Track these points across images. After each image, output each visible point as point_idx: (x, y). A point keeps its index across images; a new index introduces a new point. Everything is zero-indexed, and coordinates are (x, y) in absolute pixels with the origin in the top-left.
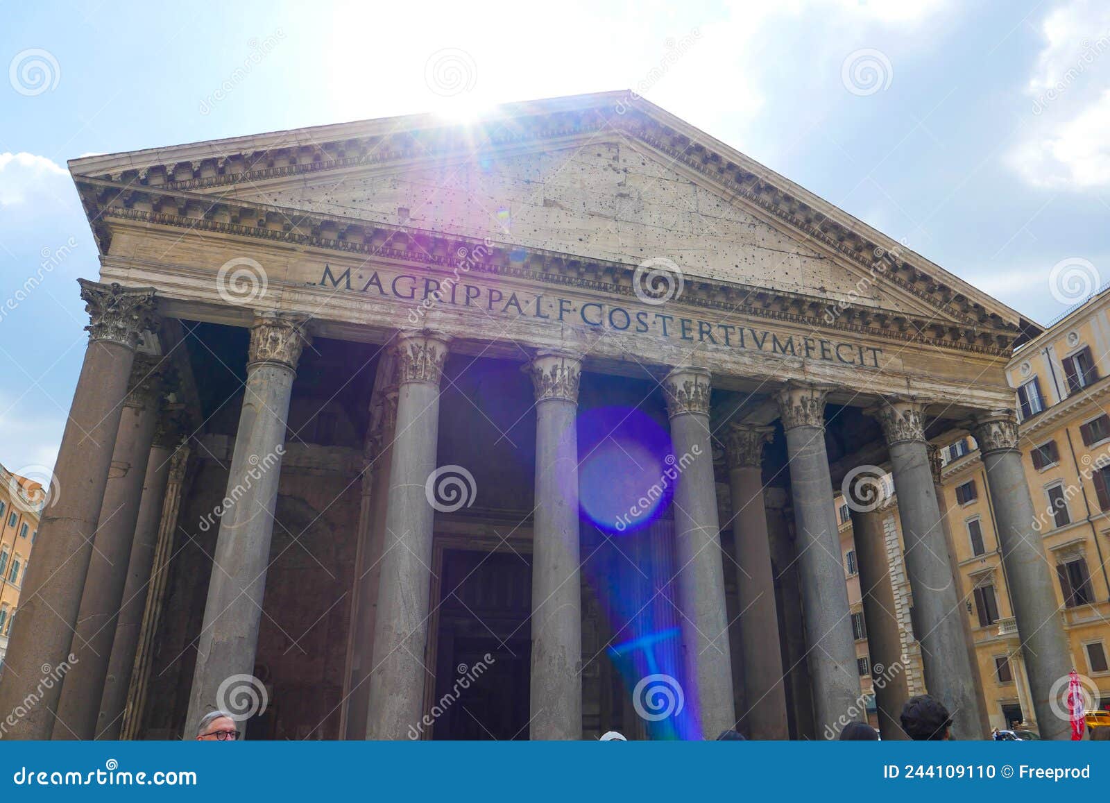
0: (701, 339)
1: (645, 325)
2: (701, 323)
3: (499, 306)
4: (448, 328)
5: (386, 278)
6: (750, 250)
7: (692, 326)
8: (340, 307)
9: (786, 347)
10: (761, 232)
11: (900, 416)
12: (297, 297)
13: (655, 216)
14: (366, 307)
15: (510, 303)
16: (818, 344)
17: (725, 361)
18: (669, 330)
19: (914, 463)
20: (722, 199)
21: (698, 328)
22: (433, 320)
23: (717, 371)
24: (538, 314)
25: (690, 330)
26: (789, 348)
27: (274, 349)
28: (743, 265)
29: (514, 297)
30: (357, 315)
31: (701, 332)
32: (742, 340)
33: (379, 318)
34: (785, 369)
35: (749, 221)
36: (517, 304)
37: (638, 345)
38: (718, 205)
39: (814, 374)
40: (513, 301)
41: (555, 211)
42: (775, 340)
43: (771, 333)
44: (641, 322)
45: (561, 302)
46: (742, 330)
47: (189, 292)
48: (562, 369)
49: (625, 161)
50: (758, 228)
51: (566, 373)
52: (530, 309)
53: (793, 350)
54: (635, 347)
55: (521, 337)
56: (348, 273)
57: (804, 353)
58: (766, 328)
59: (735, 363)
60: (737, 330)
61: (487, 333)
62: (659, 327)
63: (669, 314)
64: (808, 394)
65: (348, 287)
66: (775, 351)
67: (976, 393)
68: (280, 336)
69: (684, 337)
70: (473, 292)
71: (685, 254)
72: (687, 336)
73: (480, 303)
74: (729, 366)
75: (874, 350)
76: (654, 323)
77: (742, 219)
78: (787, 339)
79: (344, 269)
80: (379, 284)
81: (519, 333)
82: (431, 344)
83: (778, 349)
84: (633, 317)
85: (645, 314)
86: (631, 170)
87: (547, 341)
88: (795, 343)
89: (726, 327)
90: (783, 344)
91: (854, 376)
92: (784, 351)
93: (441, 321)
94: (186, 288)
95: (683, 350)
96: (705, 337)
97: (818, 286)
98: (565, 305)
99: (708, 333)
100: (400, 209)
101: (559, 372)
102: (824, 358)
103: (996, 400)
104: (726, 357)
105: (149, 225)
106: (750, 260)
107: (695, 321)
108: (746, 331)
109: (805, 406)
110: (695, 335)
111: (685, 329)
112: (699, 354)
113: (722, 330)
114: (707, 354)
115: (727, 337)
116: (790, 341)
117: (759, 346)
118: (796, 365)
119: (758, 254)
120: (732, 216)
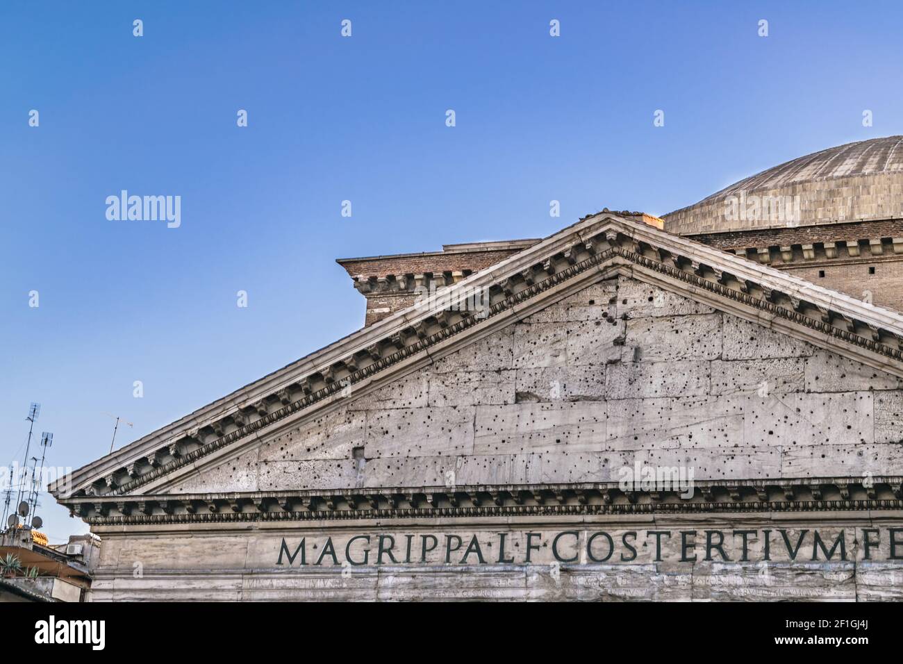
0: (708, 558)
1: (633, 549)
2: (709, 534)
3: (457, 556)
4: (402, 595)
5: (340, 542)
6: (794, 401)
7: (697, 540)
8: (295, 589)
9: (833, 549)
10: (816, 366)
12: (255, 584)
13: (658, 381)
14: (320, 584)
15: (470, 550)
16: (886, 536)
17: (737, 587)
18: (664, 551)
20: (760, 326)
21: (704, 541)
22: (386, 588)
24: (502, 559)
25: (694, 546)
26: (838, 550)
28: (782, 430)
29: (475, 540)
30: (311, 595)
31: (709, 546)
32: (767, 549)
33: (332, 594)
34: (826, 585)
35: (798, 353)
36: (478, 551)
37: (619, 581)
38: (752, 339)
39: (870, 587)
40: (474, 547)
41: (529, 406)
42: (817, 539)
43: (812, 530)
44: (627, 546)
45: (529, 535)
46: (767, 533)
49: (625, 302)
50: (810, 361)
52: (492, 554)
53: (843, 553)
54: (615, 585)
55: (480, 594)
56: (302, 545)
57: (861, 554)
58: (803, 527)
59: (751, 586)
60: (761, 535)
61: (442, 595)
62: (652, 548)
63: (665, 529)
65: (303, 562)
66: (815, 557)
69: (684, 559)
70: (430, 542)
71: (694, 430)
72: (689, 556)
73: (437, 556)
74: (743, 591)
76: (645, 545)
77: (788, 352)
78: (835, 536)
79: (299, 540)
80: (333, 553)
81: (477, 588)
83: (821, 554)
84: (618, 541)
85: (634, 534)
86: (632, 314)
87: (509, 593)
88: (849, 539)
89: (744, 534)
90: (829, 544)
92: (829, 555)
93: (394, 588)
95: (679, 578)
96: (714, 552)
97: (898, 438)
98: (535, 541)
99: (719, 546)
100: (355, 449)
102: (893, 556)
104: (739, 580)
105: (125, 528)
106: (793, 418)
107: (702, 532)
108: (775, 534)
110: (700, 552)
111: (686, 546)
112: (700, 581)
113: (739, 540)
114: (713, 580)
115: (745, 550)
116: (841, 539)
117: (793, 555)
118: (843, 576)
119: (807, 403)
120: (773, 351)
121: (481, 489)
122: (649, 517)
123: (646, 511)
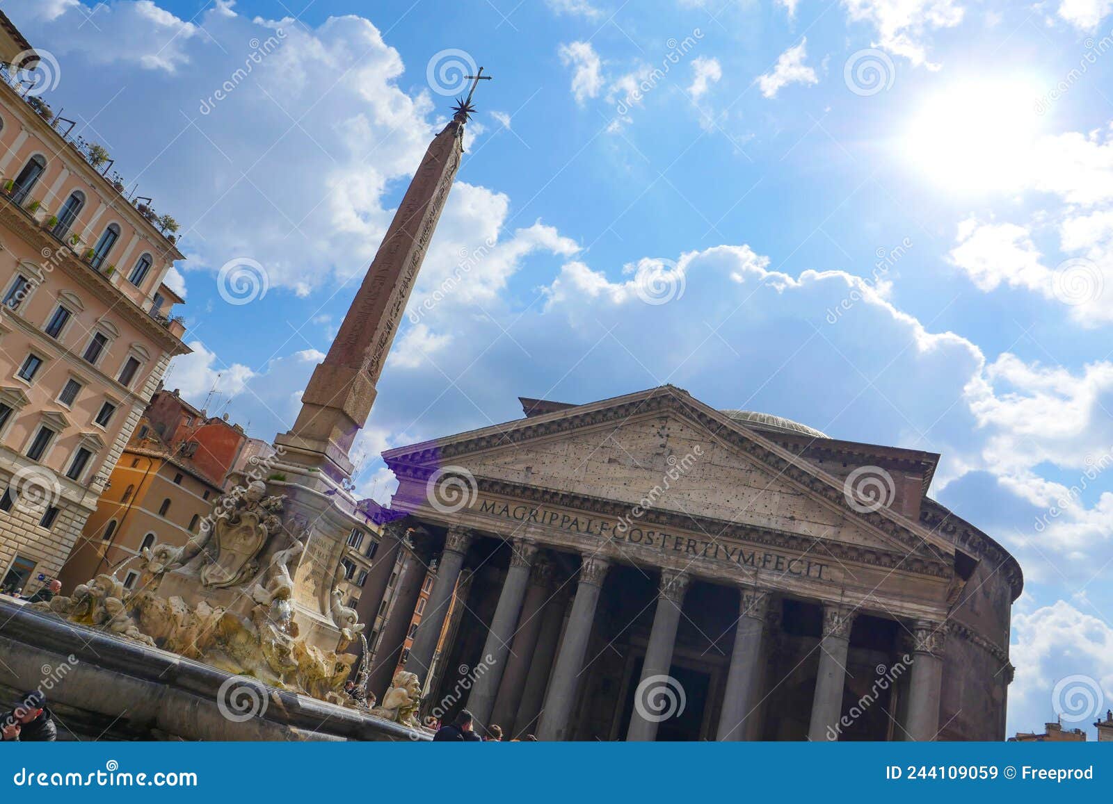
0: (687, 551)
1: (651, 540)
2: (690, 540)
3: (566, 525)
4: (536, 537)
5: (512, 508)
6: (742, 489)
7: (683, 542)
8: (487, 524)
9: (748, 560)
10: (755, 476)
11: (828, 615)
12: (468, 517)
14: (498, 524)
15: (573, 524)
16: (774, 559)
17: (699, 567)
18: (666, 544)
19: (828, 651)
20: (731, 452)
21: (687, 543)
22: (530, 532)
23: (693, 572)
24: (588, 531)
25: (681, 544)
26: (750, 560)
27: (453, 544)
28: (733, 501)
29: (576, 520)
30: (493, 528)
31: (688, 546)
32: (716, 553)
33: (503, 530)
34: (743, 575)
35: (748, 468)
36: (577, 525)
37: (643, 553)
38: (727, 457)
39: (763, 580)
40: (575, 523)
41: (615, 465)
42: (741, 553)
43: (740, 549)
44: (649, 537)
45: (603, 523)
46: (717, 545)
47: (424, 514)
48: (592, 565)
49: (669, 429)
50: (753, 473)
51: (593, 567)
52: (584, 528)
53: (753, 562)
54: (640, 554)
55: (574, 544)
56: (494, 505)
57: (761, 564)
58: (735, 546)
59: (705, 568)
61: (555, 541)
62: (660, 541)
63: (669, 534)
64: (752, 593)
65: (493, 513)
66: (739, 562)
67: (906, 605)
68: (457, 538)
69: (675, 549)
70: (555, 516)
71: (692, 492)
72: (678, 548)
73: (557, 523)
74: (701, 570)
75: (821, 565)
76: (658, 539)
77: (743, 467)
78: (750, 554)
79: (493, 502)
80: (507, 511)
81: (573, 542)
82: (525, 546)
83: (742, 560)
84: (645, 535)
85: (653, 533)
86: (671, 435)
87: (588, 547)
88: (757, 556)
89: (706, 544)
90: (747, 557)
91: (797, 583)
92: (746, 562)
93: (534, 533)
94: (422, 511)
95: (671, 557)
96: (690, 549)
97: (789, 515)
98: (605, 526)
99: (693, 547)
100: (527, 468)
101: (590, 566)
102: (776, 568)
103: (926, 612)
104: (700, 564)
105: (412, 479)
106: (740, 496)
107: (686, 539)
108: (721, 547)
109: (749, 601)
110: (684, 548)
111: (678, 543)
112: (681, 560)
113: (703, 546)
114: (688, 561)
115: (705, 551)
116: (753, 555)
117: (728, 558)
118: (751, 573)
119: (747, 491)
120: (736, 465)
121: (586, 497)
122: (663, 526)
123: (662, 524)
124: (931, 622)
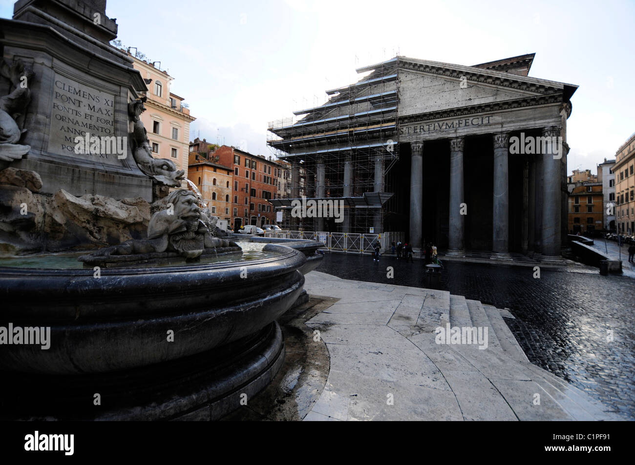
0: (420, 131)
2: (420, 126)
6: (442, 94)
10: (448, 85)
11: (496, 139)
13: (408, 95)
16: (464, 121)
18: (410, 131)
19: (498, 155)
20: (433, 78)
23: (424, 140)
25: (417, 129)
28: (438, 101)
31: (420, 129)
32: (434, 128)
34: (449, 134)
35: (443, 83)
38: (431, 82)
39: (460, 133)
42: (447, 124)
44: (401, 131)
46: (434, 124)
49: (400, 78)
50: (446, 84)
53: (453, 126)
57: (458, 126)
58: (443, 122)
59: (431, 136)
60: (433, 125)
62: (407, 131)
63: (410, 126)
64: (455, 141)
66: (446, 128)
67: (537, 122)
69: (414, 132)
71: (417, 104)
72: (416, 132)
74: (428, 137)
75: (489, 117)
76: (405, 130)
77: (440, 83)
78: (451, 123)
82: (348, 153)
83: (447, 127)
84: (399, 131)
86: (402, 81)
88: (455, 123)
89: (429, 125)
90: (449, 125)
91: (478, 129)
92: (450, 127)
95: (413, 136)
96: (422, 130)
97: (468, 98)
99: (423, 129)
102: (466, 125)
103: (549, 123)
104: (428, 135)
106: (441, 98)
107: (419, 126)
108: (436, 124)
109: (454, 144)
110: (418, 130)
111: (415, 129)
112: (418, 136)
113: (428, 127)
114: (421, 136)
115: (429, 128)
116: (453, 123)
117: (440, 128)
118: (453, 131)
119: (445, 94)
120: (436, 83)
122: (406, 124)
123: (406, 123)
124: (552, 127)
